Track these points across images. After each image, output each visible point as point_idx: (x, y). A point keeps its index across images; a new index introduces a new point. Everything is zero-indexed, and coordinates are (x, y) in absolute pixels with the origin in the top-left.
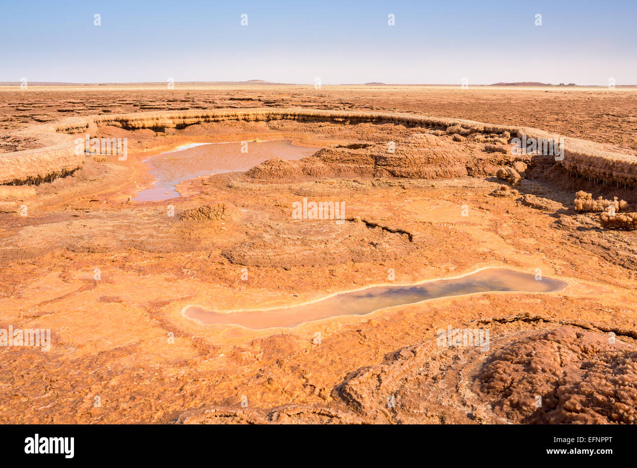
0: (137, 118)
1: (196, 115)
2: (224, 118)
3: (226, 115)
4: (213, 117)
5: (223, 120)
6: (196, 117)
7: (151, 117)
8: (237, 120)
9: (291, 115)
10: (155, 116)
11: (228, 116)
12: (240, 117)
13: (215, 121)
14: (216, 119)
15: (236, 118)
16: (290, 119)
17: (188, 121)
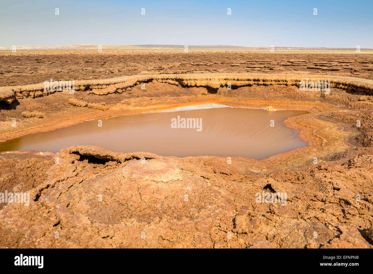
0: (191, 78)
1: (248, 79)
2: (273, 83)
3: (276, 79)
4: (264, 81)
5: (271, 84)
6: (249, 80)
7: (205, 77)
8: (286, 85)
9: (343, 84)
10: (209, 77)
11: (279, 81)
12: (289, 83)
13: (264, 85)
14: (265, 83)
15: (285, 83)
16: (341, 88)
17: (238, 83)
